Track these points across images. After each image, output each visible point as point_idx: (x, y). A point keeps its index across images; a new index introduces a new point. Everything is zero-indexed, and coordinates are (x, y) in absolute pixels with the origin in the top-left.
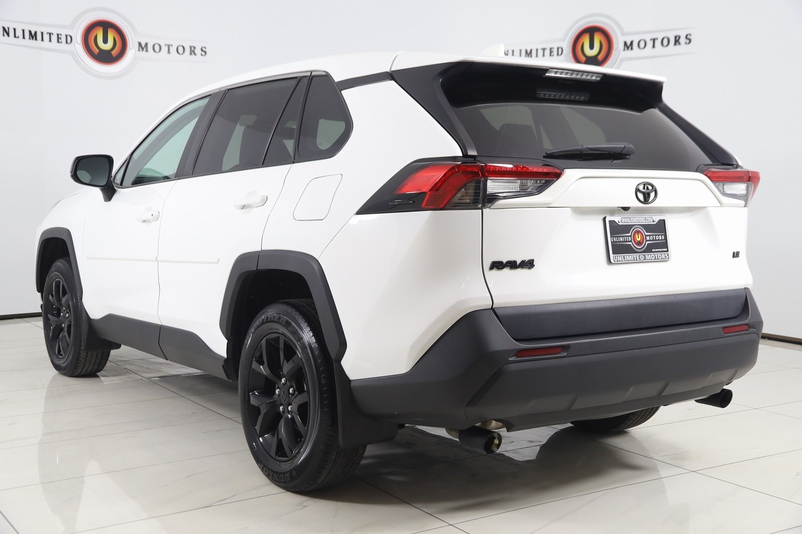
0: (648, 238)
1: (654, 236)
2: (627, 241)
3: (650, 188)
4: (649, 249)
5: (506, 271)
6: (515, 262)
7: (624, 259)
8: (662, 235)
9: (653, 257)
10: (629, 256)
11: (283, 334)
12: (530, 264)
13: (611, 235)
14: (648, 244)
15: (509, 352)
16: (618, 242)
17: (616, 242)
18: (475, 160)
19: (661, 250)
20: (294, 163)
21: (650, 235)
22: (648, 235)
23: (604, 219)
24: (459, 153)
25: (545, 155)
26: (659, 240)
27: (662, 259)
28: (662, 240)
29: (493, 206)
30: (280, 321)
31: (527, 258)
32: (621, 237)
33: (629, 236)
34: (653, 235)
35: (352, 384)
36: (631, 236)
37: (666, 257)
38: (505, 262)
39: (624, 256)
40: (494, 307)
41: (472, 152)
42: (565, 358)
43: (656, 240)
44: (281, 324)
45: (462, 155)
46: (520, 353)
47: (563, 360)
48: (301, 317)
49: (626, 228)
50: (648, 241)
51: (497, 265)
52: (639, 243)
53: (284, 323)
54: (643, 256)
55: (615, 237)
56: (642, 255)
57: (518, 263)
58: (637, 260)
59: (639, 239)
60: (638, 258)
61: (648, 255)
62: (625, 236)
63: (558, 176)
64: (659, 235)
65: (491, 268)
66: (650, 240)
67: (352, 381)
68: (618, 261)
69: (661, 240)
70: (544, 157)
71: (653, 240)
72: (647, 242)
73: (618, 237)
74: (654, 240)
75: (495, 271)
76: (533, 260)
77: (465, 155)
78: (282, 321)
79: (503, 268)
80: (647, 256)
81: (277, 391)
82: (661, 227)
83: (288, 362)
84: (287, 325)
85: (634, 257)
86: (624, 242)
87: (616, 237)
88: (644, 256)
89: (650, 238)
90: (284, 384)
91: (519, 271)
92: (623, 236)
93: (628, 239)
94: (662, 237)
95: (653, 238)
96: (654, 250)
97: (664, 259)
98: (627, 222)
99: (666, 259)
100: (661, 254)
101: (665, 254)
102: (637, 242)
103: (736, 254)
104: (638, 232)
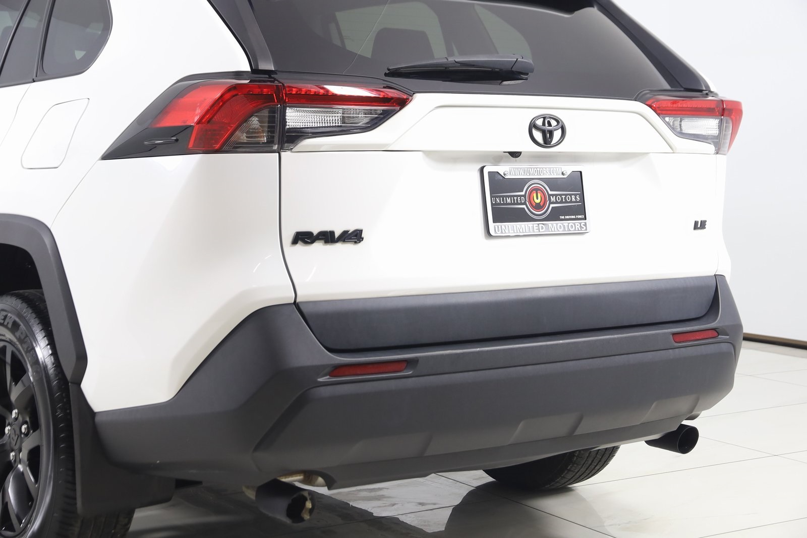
0: (553, 199)
1: (563, 197)
2: (517, 204)
3: (554, 123)
4: (555, 215)
5: (318, 246)
6: (332, 233)
7: (513, 229)
8: (576, 195)
9: (560, 227)
10: (521, 225)
11: (10, 342)
12: (356, 236)
13: (491, 193)
14: (553, 208)
15: (319, 370)
16: (504, 204)
17: (500, 204)
18: (270, 77)
19: (573, 217)
20: (34, 81)
21: (556, 195)
22: (553, 195)
23: (482, 170)
24: (245, 67)
25: (387, 72)
26: (571, 202)
27: (575, 230)
28: (576, 202)
29: (297, 148)
30: (6, 323)
31: (351, 228)
32: (508, 196)
33: (520, 196)
34: (561, 195)
35: (97, 419)
36: (524, 196)
37: (581, 227)
38: (315, 233)
39: (513, 226)
40: (298, 300)
41: (267, 65)
42: (410, 380)
43: (566, 202)
44: (6, 327)
45: (249, 69)
46: (337, 370)
47: (409, 382)
48: (34, 315)
49: (518, 184)
50: (553, 203)
51: (303, 238)
52: (538, 207)
53: (10, 326)
54: (544, 226)
55: (498, 197)
56: (542, 224)
57: (337, 235)
58: (533, 231)
59: (538, 201)
60: (535, 228)
61: (552, 224)
62: (515, 196)
63: (402, 103)
64: (571, 195)
65: (295, 242)
66: (556, 202)
67: (97, 414)
68: (501, 233)
69: (574, 202)
70: (386, 75)
71: (561, 202)
72: (552, 206)
73: (503, 197)
74: (563, 202)
75: (300, 247)
76: (361, 231)
77: (255, 70)
78: (8, 323)
79: (312, 242)
80: (550, 225)
81: (7, 429)
82: (576, 183)
83: (16, 384)
84: (15, 327)
85: (529, 227)
86: (514, 204)
87: (500, 197)
88: (546, 225)
89: (556, 198)
90: (16, 419)
91: (339, 246)
92: (511, 196)
93: (519, 200)
94: (576, 198)
95: (562, 198)
96: (563, 217)
97: (578, 230)
98: (519, 174)
99: (582, 231)
100: (574, 224)
101: (580, 223)
102: (534, 204)
103: (699, 225)
104: (536, 190)
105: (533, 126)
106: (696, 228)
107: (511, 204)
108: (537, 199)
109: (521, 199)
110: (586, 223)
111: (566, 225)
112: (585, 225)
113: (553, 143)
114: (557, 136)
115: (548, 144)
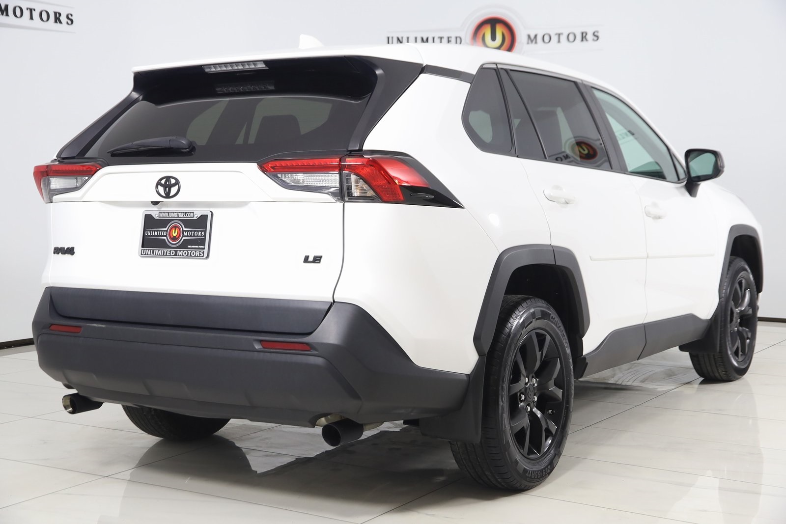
0: (185, 234)
1: (193, 232)
2: (161, 236)
4: (184, 245)
7: (153, 253)
8: (201, 231)
9: (185, 253)
10: (159, 250)
13: (145, 229)
14: (184, 240)
16: (153, 236)
17: (150, 236)
19: (197, 247)
21: (188, 231)
22: (186, 231)
26: (198, 236)
27: (195, 256)
28: (201, 236)
32: (156, 231)
33: (164, 231)
34: (191, 231)
36: (167, 231)
37: (200, 254)
38: (59, 248)
39: (153, 250)
43: (194, 236)
49: (163, 223)
50: (185, 236)
51: (56, 250)
52: (174, 239)
54: (174, 252)
55: (149, 231)
56: (173, 251)
57: (65, 249)
58: (166, 255)
59: (174, 235)
60: (168, 253)
61: (180, 251)
62: (162, 231)
64: (198, 231)
66: (187, 236)
68: (145, 254)
71: (191, 236)
73: (153, 231)
74: (193, 236)
75: (55, 255)
76: (74, 247)
80: (178, 252)
82: (202, 222)
85: (164, 252)
86: (159, 236)
87: (151, 231)
88: (176, 252)
89: (187, 233)
92: (158, 231)
93: (162, 233)
94: (201, 234)
95: (192, 234)
96: (190, 247)
97: (197, 256)
98: (165, 216)
99: (200, 257)
100: (196, 251)
101: (200, 251)
102: (172, 237)
103: (311, 259)
104: (175, 227)
105: (159, 183)
106: (306, 260)
107: (157, 236)
108: (175, 233)
109: (164, 233)
110: (204, 251)
111: (189, 252)
112: (203, 253)
113: (171, 195)
114: (174, 190)
115: (168, 196)
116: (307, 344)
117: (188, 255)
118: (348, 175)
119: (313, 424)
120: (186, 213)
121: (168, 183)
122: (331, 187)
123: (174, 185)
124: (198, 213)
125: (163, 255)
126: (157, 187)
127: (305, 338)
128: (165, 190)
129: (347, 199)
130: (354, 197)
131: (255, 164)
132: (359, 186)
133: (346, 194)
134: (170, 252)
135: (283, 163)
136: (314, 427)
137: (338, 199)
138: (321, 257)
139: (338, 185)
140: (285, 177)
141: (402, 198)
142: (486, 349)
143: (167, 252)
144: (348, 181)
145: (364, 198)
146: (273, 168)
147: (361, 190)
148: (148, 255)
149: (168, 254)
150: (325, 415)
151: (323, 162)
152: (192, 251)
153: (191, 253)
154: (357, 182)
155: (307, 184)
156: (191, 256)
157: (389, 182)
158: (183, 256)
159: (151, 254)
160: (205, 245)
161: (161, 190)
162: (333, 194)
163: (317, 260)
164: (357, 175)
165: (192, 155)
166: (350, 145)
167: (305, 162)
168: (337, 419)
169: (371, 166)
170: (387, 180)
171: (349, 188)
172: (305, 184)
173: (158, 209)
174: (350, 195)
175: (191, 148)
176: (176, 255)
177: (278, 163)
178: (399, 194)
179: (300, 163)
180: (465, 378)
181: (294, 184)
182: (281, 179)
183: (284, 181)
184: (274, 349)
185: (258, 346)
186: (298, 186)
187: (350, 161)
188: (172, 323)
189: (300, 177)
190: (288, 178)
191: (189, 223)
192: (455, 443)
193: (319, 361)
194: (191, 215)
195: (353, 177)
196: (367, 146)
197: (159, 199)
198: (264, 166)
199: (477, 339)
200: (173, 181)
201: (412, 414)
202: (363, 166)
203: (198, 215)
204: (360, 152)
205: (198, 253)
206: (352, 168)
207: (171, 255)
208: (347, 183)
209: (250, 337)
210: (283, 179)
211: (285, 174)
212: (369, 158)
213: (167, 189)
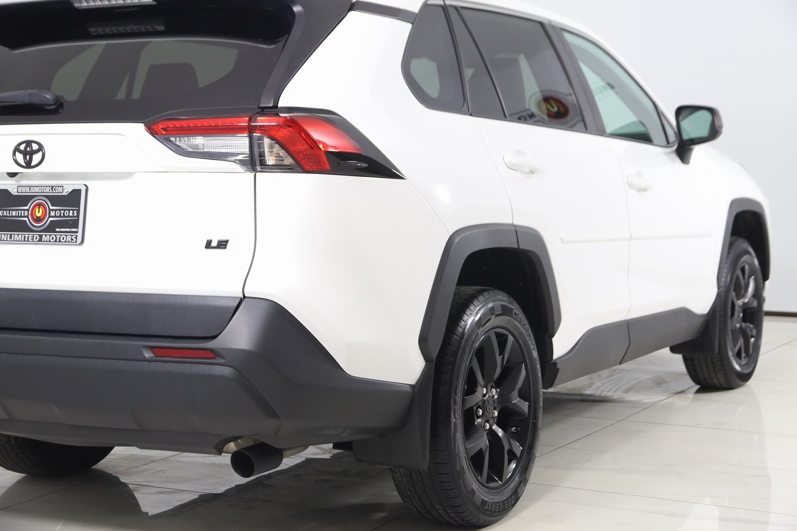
0: (53, 214)
1: (62, 212)
2: (21, 217)
4: (51, 228)
7: (11, 238)
8: (73, 210)
9: (53, 238)
10: (18, 235)
14: (51, 221)
16: (10, 217)
17: (6, 216)
19: (68, 230)
21: (56, 210)
22: (53, 210)
26: (69, 216)
27: (66, 242)
28: (73, 216)
32: (14, 210)
33: (24, 210)
34: (60, 210)
36: (28, 210)
37: (72, 239)
39: (11, 235)
43: (64, 216)
49: (23, 200)
50: (53, 217)
52: (38, 220)
54: (38, 237)
55: (5, 210)
56: (36, 235)
58: (28, 241)
59: (39, 215)
60: (30, 238)
61: (46, 235)
62: (21, 210)
64: (69, 210)
66: (56, 216)
68: (2, 240)
69: (71, 217)
71: (60, 216)
72: (51, 219)
73: (9, 210)
74: (62, 217)
80: (44, 236)
82: (74, 199)
85: (25, 237)
86: (18, 217)
87: (7, 210)
88: (41, 236)
89: (55, 213)
92: (16, 210)
93: (23, 213)
94: (73, 213)
95: (61, 213)
96: (59, 230)
97: (69, 242)
98: (25, 192)
99: (72, 242)
100: (66, 236)
101: (72, 236)
102: (35, 217)
103: (214, 244)
104: (39, 205)
105: (17, 150)
106: (208, 245)
107: (16, 217)
108: (39, 212)
109: (24, 213)
110: (77, 236)
111: (58, 237)
112: (76, 238)
113: (33, 164)
114: (36, 158)
115: (28, 165)
116: (211, 350)
117: (56, 241)
118: (260, 139)
119: (219, 451)
120: (53, 187)
121: (28, 149)
122: (238, 154)
123: (37, 152)
124: (68, 187)
125: (24, 241)
126: (14, 154)
127: (208, 343)
128: (25, 158)
129: (258, 168)
130: (268, 165)
131: (143, 125)
132: (274, 152)
133: (258, 163)
134: (33, 237)
135: (177, 124)
136: (220, 454)
137: (248, 168)
138: (227, 241)
139: (247, 151)
140: (180, 141)
141: (327, 166)
142: (435, 353)
143: (28, 237)
144: (261, 146)
145: (280, 167)
146: (164, 129)
147: (277, 157)
148: (4, 240)
149: (30, 240)
150: (234, 439)
151: (228, 121)
152: (61, 235)
153: (60, 238)
154: (271, 147)
155: (208, 150)
156: (60, 241)
157: (311, 147)
158: (50, 241)
159: (9, 239)
160: (78, 228)
161: (20, 157)
162: (242, 163)
163: (222, 244)
164: (272, 138)
165: (60, 113)
166: (262, 100)
167: (206, 122)
168: (250, 443)
169: (289, 126)
170: (309, 145)
171: (262, 155)
172: (206, 150)
173: (17, 182)
174: (263, 163)
175: (58, 103)
176: (40, 240)
177: (170, 124)
178: (324, 162)
179: (198, 123)
180: (409, 389)
181: (191, 150)
182: (175, 144)
183: (179, 146)
184: (168, 357)
185: (148, 354)
186: (197, 152)
187: (262, 121)
188: (36, 327)
189: (199, 141)
190: (184, 142)
191: (57, 200)
192: (398, 470)
193: (227, 371)
194: (60, 190)
195: (267, 141)
196: (283, 102)
197: (16, 169)
198: (153, 127)
199: (423, 341)
200: (35, 147)
201: (343, 435)
202: (279, 127)
203: (67, 190)
204: (275, 110)
205: (69, 238)
206: (264, 130)
207: (35, 240)
208: (259, 148)
209: (137, 343)
210: (178, 143)
211: (180, 137)
212: (286, 117)
213: (28, 157)
